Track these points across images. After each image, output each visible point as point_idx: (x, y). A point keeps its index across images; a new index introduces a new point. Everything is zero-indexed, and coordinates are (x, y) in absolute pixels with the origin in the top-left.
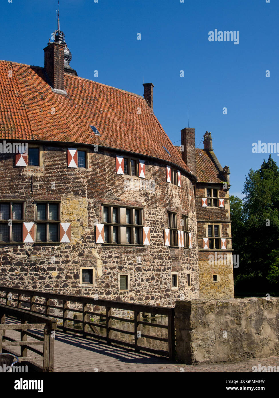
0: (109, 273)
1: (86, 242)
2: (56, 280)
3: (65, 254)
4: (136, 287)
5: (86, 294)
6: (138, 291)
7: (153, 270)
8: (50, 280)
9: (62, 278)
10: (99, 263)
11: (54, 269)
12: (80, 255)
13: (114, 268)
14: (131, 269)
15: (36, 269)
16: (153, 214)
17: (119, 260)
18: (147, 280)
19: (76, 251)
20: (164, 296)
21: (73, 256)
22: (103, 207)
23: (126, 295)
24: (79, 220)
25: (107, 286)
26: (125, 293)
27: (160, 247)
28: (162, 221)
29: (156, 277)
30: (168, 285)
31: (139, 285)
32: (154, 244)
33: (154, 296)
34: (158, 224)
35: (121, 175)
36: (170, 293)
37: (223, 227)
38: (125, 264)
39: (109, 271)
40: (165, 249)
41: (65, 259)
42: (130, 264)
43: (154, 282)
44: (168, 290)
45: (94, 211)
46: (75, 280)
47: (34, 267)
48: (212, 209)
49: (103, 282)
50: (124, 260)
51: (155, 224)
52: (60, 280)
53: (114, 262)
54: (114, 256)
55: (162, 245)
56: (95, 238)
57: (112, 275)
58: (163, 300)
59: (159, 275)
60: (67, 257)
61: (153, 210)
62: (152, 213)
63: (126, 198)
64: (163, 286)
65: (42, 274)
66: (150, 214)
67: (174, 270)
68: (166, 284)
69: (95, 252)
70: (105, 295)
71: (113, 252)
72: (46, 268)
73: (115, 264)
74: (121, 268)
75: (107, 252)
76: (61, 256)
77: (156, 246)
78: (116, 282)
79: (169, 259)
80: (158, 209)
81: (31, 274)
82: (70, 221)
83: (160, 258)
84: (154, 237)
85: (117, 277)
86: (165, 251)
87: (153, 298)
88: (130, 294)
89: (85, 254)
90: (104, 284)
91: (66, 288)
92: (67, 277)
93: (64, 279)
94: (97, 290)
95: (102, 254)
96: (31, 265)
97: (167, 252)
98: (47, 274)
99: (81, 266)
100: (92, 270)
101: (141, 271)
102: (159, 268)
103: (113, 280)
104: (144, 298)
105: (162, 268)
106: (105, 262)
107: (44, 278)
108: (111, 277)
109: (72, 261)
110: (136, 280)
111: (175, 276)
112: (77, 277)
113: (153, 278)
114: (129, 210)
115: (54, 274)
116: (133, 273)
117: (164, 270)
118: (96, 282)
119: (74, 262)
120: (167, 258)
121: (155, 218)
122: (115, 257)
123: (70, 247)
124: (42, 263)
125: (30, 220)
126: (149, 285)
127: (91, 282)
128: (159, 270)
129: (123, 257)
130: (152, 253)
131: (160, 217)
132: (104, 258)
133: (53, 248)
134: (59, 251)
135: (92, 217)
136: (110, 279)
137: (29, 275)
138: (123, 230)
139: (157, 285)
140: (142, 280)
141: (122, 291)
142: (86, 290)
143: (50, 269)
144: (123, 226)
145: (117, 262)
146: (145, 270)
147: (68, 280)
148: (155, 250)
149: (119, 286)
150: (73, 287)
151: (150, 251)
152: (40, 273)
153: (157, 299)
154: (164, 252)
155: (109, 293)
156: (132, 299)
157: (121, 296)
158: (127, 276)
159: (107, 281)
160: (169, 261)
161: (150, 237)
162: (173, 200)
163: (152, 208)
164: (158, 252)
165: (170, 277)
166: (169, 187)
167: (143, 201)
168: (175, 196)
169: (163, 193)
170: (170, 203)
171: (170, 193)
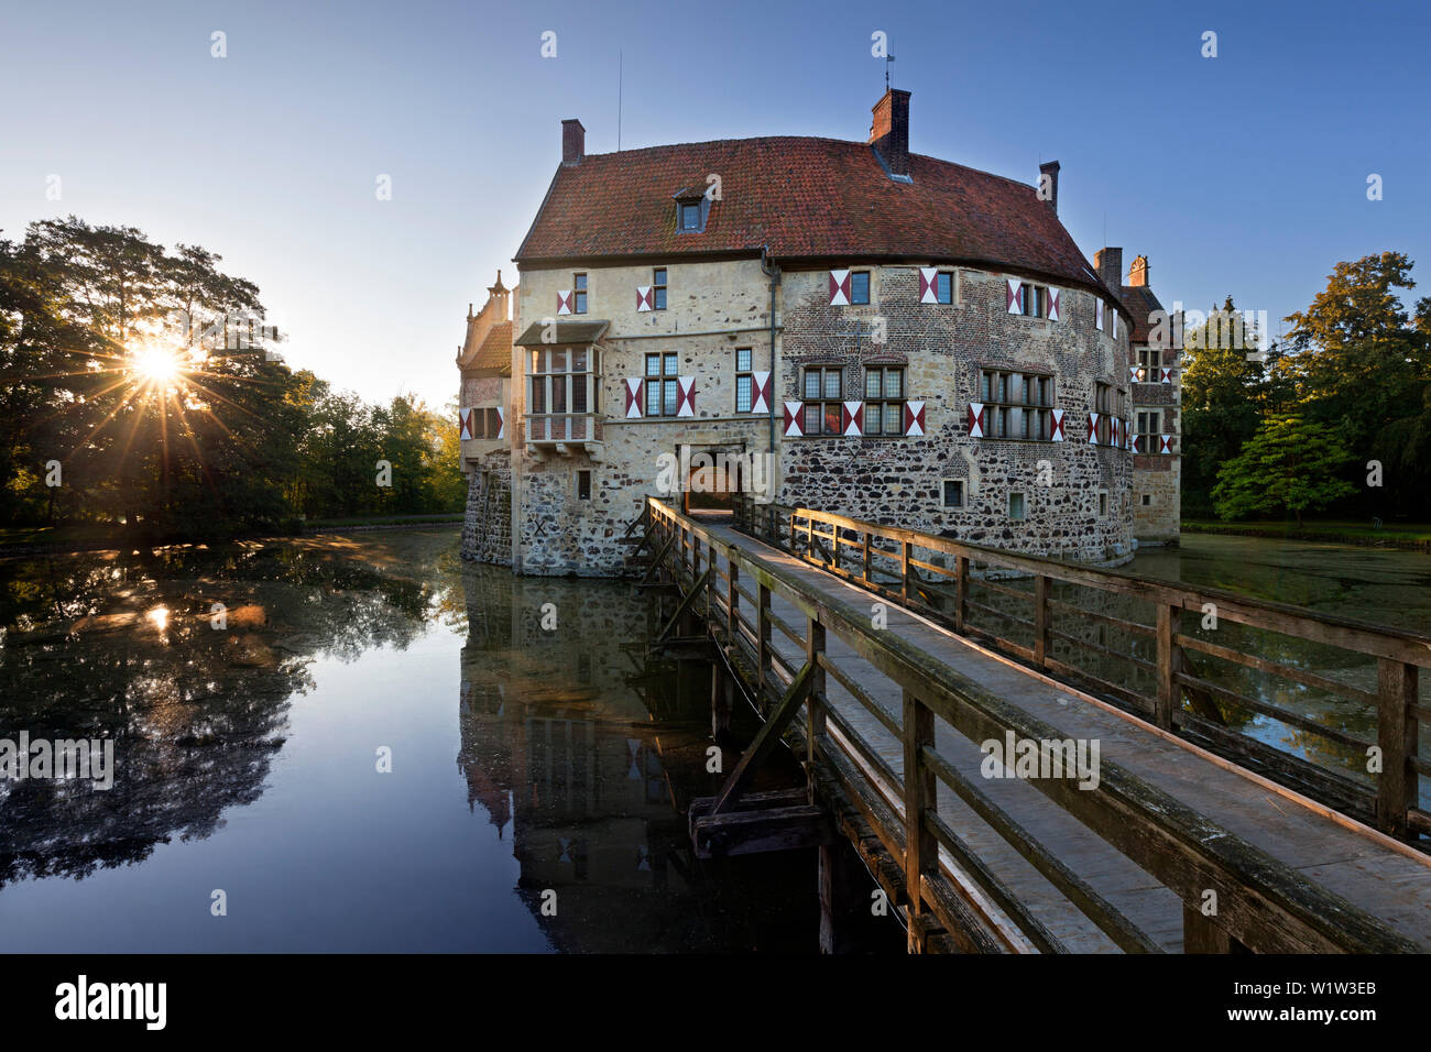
0: (992, 489)
1: (950, 435)
2: (899, 498)
3: (915, 456)
4: (1038, 513)
5: (950, 523)
6: (1041, 522)
7: (1068, 485)
8: (890, 499)
9: (909, 495)
10: (974, 471)
11: (896, 480)
12: (941, 457)
13: (1000, 480)
14: (1029, 483)
15: (867, 480)
16: (1070, 387)
17: (1008, 467)
18: (1058, 503)
19: (935, 450)
20: (1084, 530)
21: (929, 460)
22: (981, 372)
23: (1020, 527)
24: (939, 397)
25: (988, 511)
26: (1018, 523)
27: (1081, 444)
28: (1087, 398)
29: (1072, 499)
30: (1093, 511)
31: (1043, 510)
32: (1071, 439)
33: (1068, 529)
34: (1079, 405)
35: (1015, 316)
36: (1094, 526)
37: (1166, 415)
38: (1019, 475)
39: (991, 485)
40: (1089, 449)
41: (915, 463)
42: (1028, 474)
43: (1068, 505)
44: (1092, 521)
45: (966, 381)
46: (932, 501)
47: (861, 475)
48: (1147, 386)
49: (981, 504)
50: (1018, 467)
51: (1074, 405)
52: (908, 498)
53: (999, 471)
54: (1000, 459)
55: (1084, 443)
56: (969, 429)
57: (996, 492)
58: (1083, 537)
59: (1078, 494)
60: (919, 460)
61: (1071, 379)
62: (1068, 385)
63: (1023, 357)
64: (1082, 513)
65: (876, 487)
66: (1065, 386)
67: (1103, 486)
68: (1088, 510)
69: (967, 453)
70: (983, 526)
71: (999, 452)
72: (882, 478)
73: (1002, 473)
74: (1011, 481)
75: (988, 452)
76: (908, 459)
77: (1075, 444)
78: (1003, 505)
79: (1096, 466)
80: (1079, 378)
81: (857, 488)
82: (924, 398)
83: (1081, 465)
84: (1072, 428)
85: (1005, 495)
86: (1089, 452)
87: (1066, 534)
88: (1026, 526)
89: (950, 456)
90: (983, 509)
91: (917, 513)
92: (919, 494)
93: (913, 497)
94: (969, 518)
95: (980, 456)
96: (859, 472)
97: (1092, 454)
98: (885, 488)
99: (944, 475)
100: (961, 482)
101: (1047, 487)
102: (1078, 482)
103: (998, 502)
104: (1051, 533)
105: (1083, 482)
106: (984, 470)
107: (879, 495)
108: (996, 496)
109: (926, 468)
110: (1038, 503)
111: (1102, 496)
112: (935, 494)
113: (1067, 500)
114: (1027, 378)
115: (895, 488)
116: (1033, 491)
117: (1087, 485)
118: (969, 504)
119: (930, 469)
120: (1093, 465)
121: (1073, 394)
122: (1003, 462)
123: (923, 444)
124: (877, 469)
125: (853, 398)
126: (1061, 511)
127: (959, 503)
128: (1078, 486)
129: (1017, 462)
130: (1066, 456)
131: (1082, 393)
132: (983, 464)
133: (894, 445)
134: (905, 450)
135: (963, 391)
136: (993, 498)
137: (853, 489)
138: (1016, 413)
139: (1074, 511)
140: (1049, 502)
141: (1014, 520)
142: (951, 517)
143: (888, 480)
144: (1016, 406)
145: (1006, 471)
146: (1053, 485)
147: (921, 500)
148: (1072, 451)
149: (1008, 512)
150: (929, 511)
151: (1064, 453)
152: (872, 485)
153: (1074, 534)
154: (1087, 455)
155: (990, 523)
156: (1031, 534)
157: (1011, 529)
158: (1022, 494)
159: (987, 503)
160: (1096, 470)
161: (1064, 428)
162: (1106, 362)
163: (1070, 375)
164: (1076, 454)
165: (1096, 498)
166: (1099, 338)
167: (1052, 363)
168: (1109, 355)
169: (1089, 348)
170: (1099, 367)
171: (1101, 350)
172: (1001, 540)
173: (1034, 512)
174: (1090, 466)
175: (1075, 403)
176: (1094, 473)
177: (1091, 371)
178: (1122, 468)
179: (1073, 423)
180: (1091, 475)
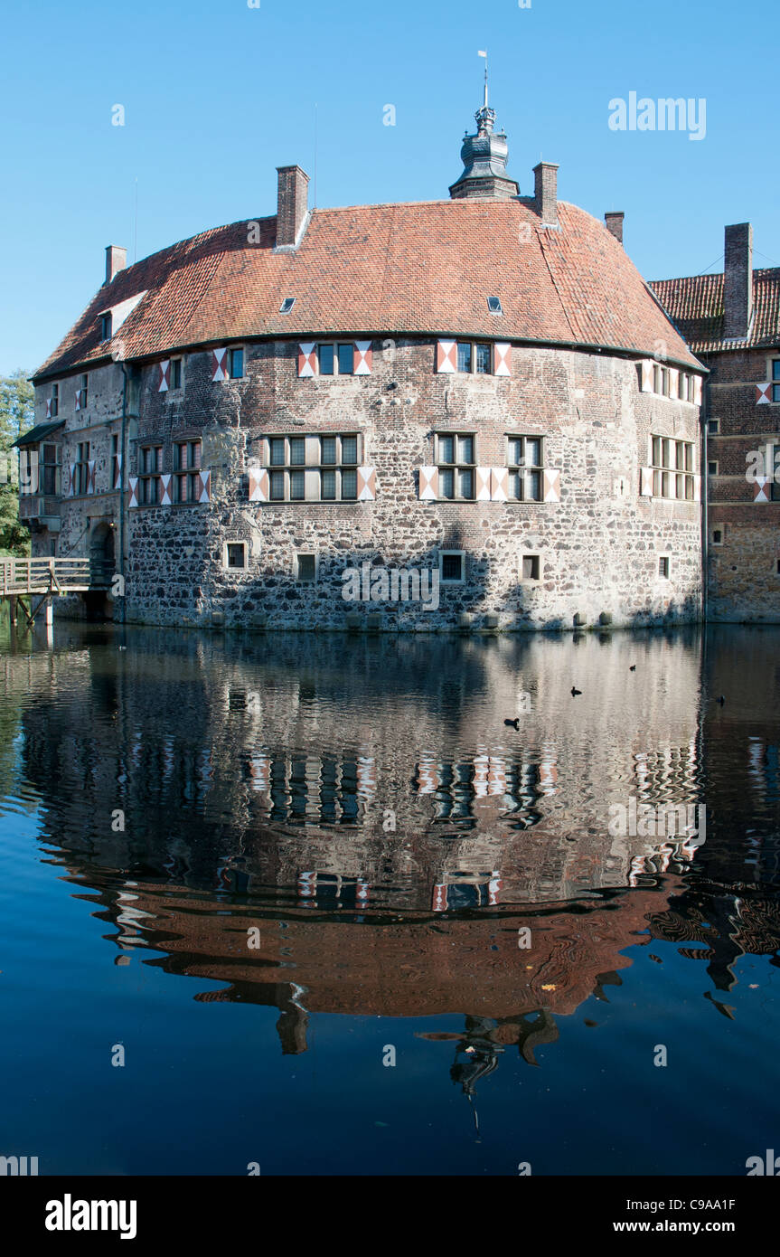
0: (274, 551)
4: (334, 575)
5: (231, 583)
6: (337, 584)
7: (381, 545)
9: (198, 557)
10: (256, 532)
13: (286, 542)
14: (323, 544)
16: (392, 441)
17: (296, 528)
23: (310, 588)
25: (269, 572)
26: (306, 585)
27: (406, 502)
28: (419, 451)
29: (389, 560)
31: (341, 572)
32: (389, 497)
34: (404, 459)
35: (309, 378)
38: (310, 536)
39: (273, 547)
40: (421, 506)
42: (321, 535)
49: (262, 565)
50: (308, 528)
51: (397, 460)
52: (196, 560)
53: (285, 532)
54: (285, 521)
55: (411, 499)
56: (249, 494)
57: (279, 553)
59: (399, 555)
61: (392, 432)
62: (387, 439)
63: (319, 419)
66: (384, 441)
67: (450, 547)
69: (248, 517)
71: (285, 515)
73: (288, 535)
74: (298, 542)
75: (272, 516)
77: (395, 502)
78: (288, 566)
79: (436, 524)
80: (406, 430)
83: (405, 523)
84: (390, 485)
85: (292, 557)
86: (422, 510)
88: (319, 587)
89: (231, 519)
90: (263, 569)
94: (250, 578)
95: (262, 519)
97: (427, 512)
100: (244, 545)
101: (351, 548)
102: (400, 542)
103: (282, 563)
105: (409, 542)
106: (268, 533)
108: (278, 557)
110: (334, 564)
111: (451, 558)
113: (379, 562)
114: (327, 440)
116: (327, 551)
117: (419, 545)
118: (250, 565)
119: (214, 533)
120: (428, 523)
121: (395, 448)
122: (288, 524)
127: (241, 564)
128: (397, 546)
129: (306, 523)
130: (379, 514)
131: (412, 445)
132: (266, 527)
136: (275, 560)
138: (312, 476)
140: (351, 564)
141: (301, 582)
142: (232, 578)
144: (313, 469)
145: (292, 532)
146: (359, 546)
148: (389, 509)
149: (296, 573)
151: (375, 512)
154: (418, 512)
155: (272, 584)
156: (324, 595)
157: (297, 590)
158: (312, 556)
159: (268, 563)
160: (434, 529)
161: (378, 485)
162: (467, 406)
163: (390, 428)
164: (396, 512)
165: (433, 560)
166: (448, 382)
167: (362, 419)
168: (480, 397)
169: (425, 396)
170: (449, 415)
171: (453, 394)
172: (285, 600)
173: (330, 573)
174: (422, 525)
175: (400, 457)
176: (431, 532)
177: (430, 421)
178: (526, 526)
179: (394, 480)
180: (424, 535)
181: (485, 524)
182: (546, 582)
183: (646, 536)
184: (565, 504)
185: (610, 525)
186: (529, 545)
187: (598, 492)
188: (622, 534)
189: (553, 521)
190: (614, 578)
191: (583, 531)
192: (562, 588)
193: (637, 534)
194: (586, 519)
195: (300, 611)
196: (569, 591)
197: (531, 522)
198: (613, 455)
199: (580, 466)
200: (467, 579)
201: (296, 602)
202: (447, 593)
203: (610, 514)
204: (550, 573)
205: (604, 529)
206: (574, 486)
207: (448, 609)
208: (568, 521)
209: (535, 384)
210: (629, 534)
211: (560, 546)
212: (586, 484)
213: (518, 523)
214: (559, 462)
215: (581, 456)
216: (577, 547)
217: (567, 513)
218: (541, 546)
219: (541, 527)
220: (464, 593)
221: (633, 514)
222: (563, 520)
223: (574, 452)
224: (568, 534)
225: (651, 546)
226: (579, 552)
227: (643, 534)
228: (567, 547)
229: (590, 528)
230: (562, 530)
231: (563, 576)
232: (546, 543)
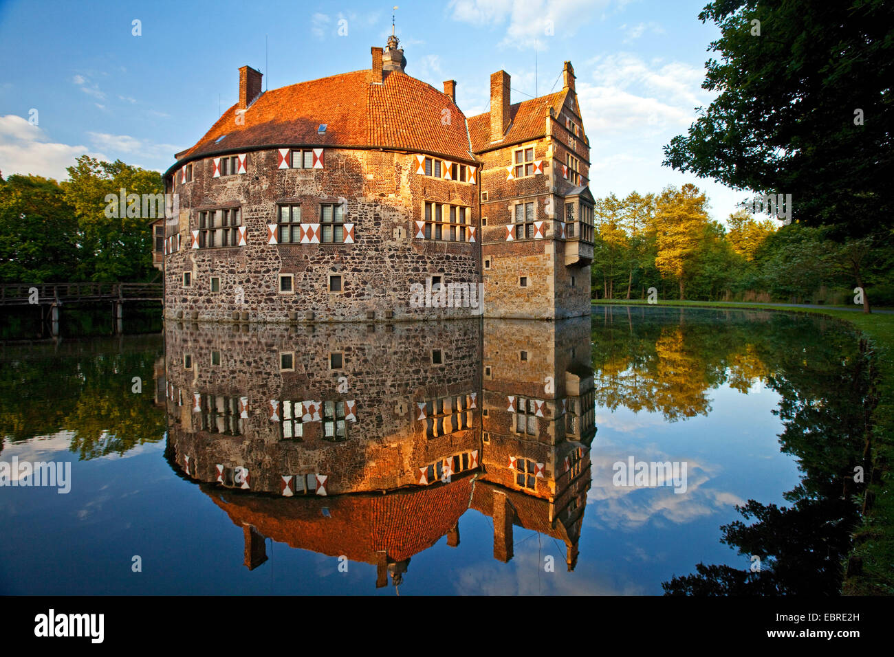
0: (202, 276)
1: (187, 249)
4: (228, 289)
5: (185, 294)
6: (229, 294)
7: (250, 271)
10: (195, 266)
11: (174, 273)
12: (184, 260)
13: (207, 271)
14: (223, 272)
16: (256, 211)
17: (211, 263)
18: (240, 283)
19: (182, 257)
20: (264, 300)
21: (181, 262)
22: (199, 214)
23: (217, 297)
24: (185, 230)
25: (200, 288)
26: (215, 295)
27: (262, 246)
28: (269, 216)
29: (252, 280)
30: (273, 288)
31: (230, 287)
32: (254, 244)
33: (249, 299)
34: (262, 221)
35: (218, 178)
36: (274, 298)
38: (217, 267)
39: (202, 274)
40: (270, 248)
41: (177, 264)
42: (222, 267)
43: (250, 285)
44: (272, 294)
45: (193, 220)
49: (197, 284)
50: (216, 263)
51: (258, 222)
53: (206, 266)
54: (206, 259)
55: (265, 244)
56: (192, 245)
57: (204, 277)
58: (263, 304)
59: (258, 277)
61: (256, 206)
62: (254, 210)
63: (222, 199)
64: (262, 289)
66: (252, 211)
67: (285, 271)
68: (268, 287)
69: (192, 258)
70: (197, 296)
71: (206, 256)
73: (208, 267)
74: (212, 271)
75: (201, 257)
77: (256, 246)
78: (208, 285)
79: (277, 258)
80: (263, 204)
83: (260, 258)
84: (255, 236)
85: (209, 279)
86: (270, 250)
87: (246, 302)
88: (220, 296)
89: (187, 259)
90: (197, 287)
92: (178, 280)
93: (176, 281)
94: (192, 292)
95: (197, 258)
97: (273, 251)
99: (184, 270)
100: (190, 273)
101: (235, 273)
102: (258, 269)
103: (205, 283)
105: (263, 269)
106: (199, 266)
108: (204, 280)
110: (227, 283)
111: (284, 278)
112: (181, 280)
113: (248, 281)
114: (225, 211)
115: (174, 277)
116: (225, 276)
117: (268, 271)
118: (192, 284)
119: (181, 267)
120: (273, 258)
121: (257, 215)
122: (208, 261)
123: (180, 254)
126: (242, 288)
128: (258, 272)
129: (216, 260)
130: (248, 254)
131: (265, 213)
132: (199, 263)
136: (202, 281)
138: (218, 234)
139: (254, 287)
140: (235, 283)
141: (213, 293)
142: (186, 291)
144: (218, 228)
145: (209, 265)
146: (238, 272)
147: (178, 283)
148: (253, 251)
149: (211, 288)
150: (179, 288)
151: (247, 252)
154: (268, 252)
155: (201, 295)
156: (222, 301)
157: (212, 298)
158: (218, 279)
159: (199, 283)
160: (277, 261)
161: (248, 237)
162: (296, 188)
163: (255, 204)
164: (257, 252)
165: (275, 280)
166: (285, 174)
167: (242, 199)
168: (304, 182)
169: (272, 184)
170: (285, 193)
171: (288, 181)
172: (206, 304)
173: (225, 288)
174: (271, 259)
175: (260, 220)
176: (275, 263)
177: (275, 197)
178: (333, 258)
179: (256, 233)
180: (271, 264)
181: (306, 257)
182: (346, 292)
183: (420, 263)
184: (359, 244)
185: (392, 257)
186: (334, 269)
187: (382, 237)
188: (401, 262)
189: (349, 255)
190: (395, 290)
191: (371, 261)
192: (357, 296)
193: (413, 262)
194: (373, 253)
195: (212, 310)
196: (362, 298)
197: (335, 256)
198: (392, 214)
199: (370, 221)
200: (295, 291)
201: (211, 304)
202: (283, 299)
203: (390, 250)
204: (348, 287)
205: (387, 260)
206: (366, 233)
207: (284, 309)
208: (360, 254)
209: (340, 172)
210: (407, 262)
211: (354, 270)
212: (374, 232)
213: (326, 257)
214: (355, 219)
215: (371, 215)
216: (366, 271)
217: (360, 250)
218: (342, 270)
219: (342, 259)
220: (293, 299)
221: (409, 249)
222: (357, 254)
223: (366, 213)
224: (360, 263)
225: (425, 270)
226: (368, 273)
227: (417, 262)
228: (359, 271)
229: (376, 259)
230: (357, 261)
231: (357, 289)
232: (346, 268)
